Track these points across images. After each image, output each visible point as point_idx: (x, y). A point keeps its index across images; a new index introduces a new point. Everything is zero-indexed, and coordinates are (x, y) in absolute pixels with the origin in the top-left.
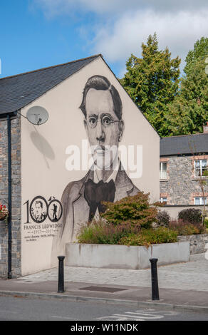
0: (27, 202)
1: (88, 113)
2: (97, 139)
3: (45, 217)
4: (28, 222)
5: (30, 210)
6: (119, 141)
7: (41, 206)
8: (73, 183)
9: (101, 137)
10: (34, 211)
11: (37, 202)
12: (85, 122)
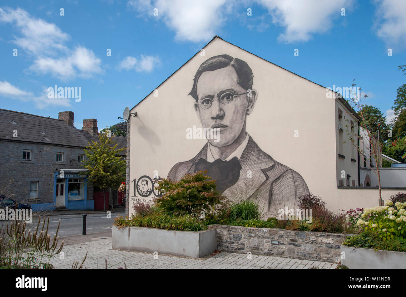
0: (135, 180)
1: (200, 96)
2: (213, 118)
3: (150, 193)
4: (135, 196)
5: (137, 186)
6: (247, 114)
7: (147, 184)
8: (181, 164)
9: (218, 115)
10: (141, 188)
11: (143, 181)
12: (196, 106)
